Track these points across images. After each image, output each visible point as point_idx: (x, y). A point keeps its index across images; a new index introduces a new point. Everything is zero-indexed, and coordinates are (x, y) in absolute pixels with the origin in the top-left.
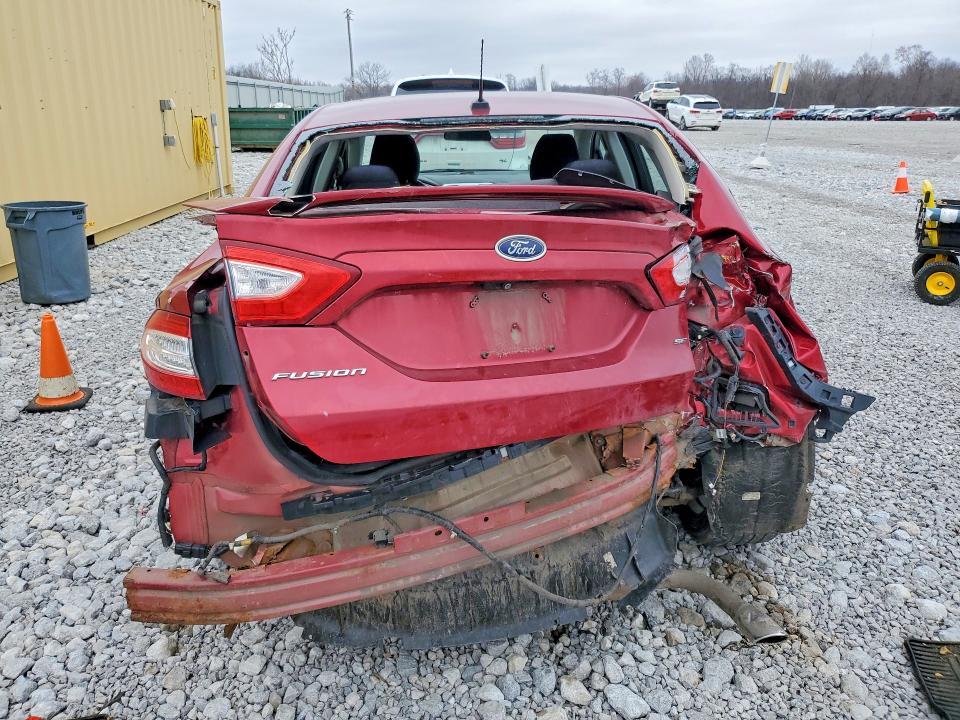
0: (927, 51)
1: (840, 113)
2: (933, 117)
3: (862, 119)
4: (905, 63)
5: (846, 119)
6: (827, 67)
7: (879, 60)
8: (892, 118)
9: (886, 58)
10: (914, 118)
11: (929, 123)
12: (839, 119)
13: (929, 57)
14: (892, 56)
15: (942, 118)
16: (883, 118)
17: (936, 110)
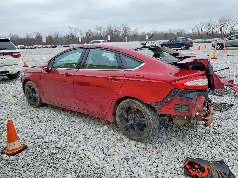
0: (40, 33)
1: (29, 47)
2: (49, 47)
3: (34, 48)
4: (36, 36)
5: (30, 48)
6: (17, 36)
7: (30, 35)
8: (41, 48)
9: (31, 34)
10: (46, 48)
11: (49, 49)
12: (29, 48)
13: (41, 35)
14: (33, 34)
15: (51, 47)
16: (39, 48)
17: (49, 46)
